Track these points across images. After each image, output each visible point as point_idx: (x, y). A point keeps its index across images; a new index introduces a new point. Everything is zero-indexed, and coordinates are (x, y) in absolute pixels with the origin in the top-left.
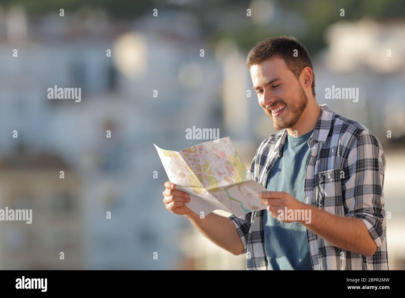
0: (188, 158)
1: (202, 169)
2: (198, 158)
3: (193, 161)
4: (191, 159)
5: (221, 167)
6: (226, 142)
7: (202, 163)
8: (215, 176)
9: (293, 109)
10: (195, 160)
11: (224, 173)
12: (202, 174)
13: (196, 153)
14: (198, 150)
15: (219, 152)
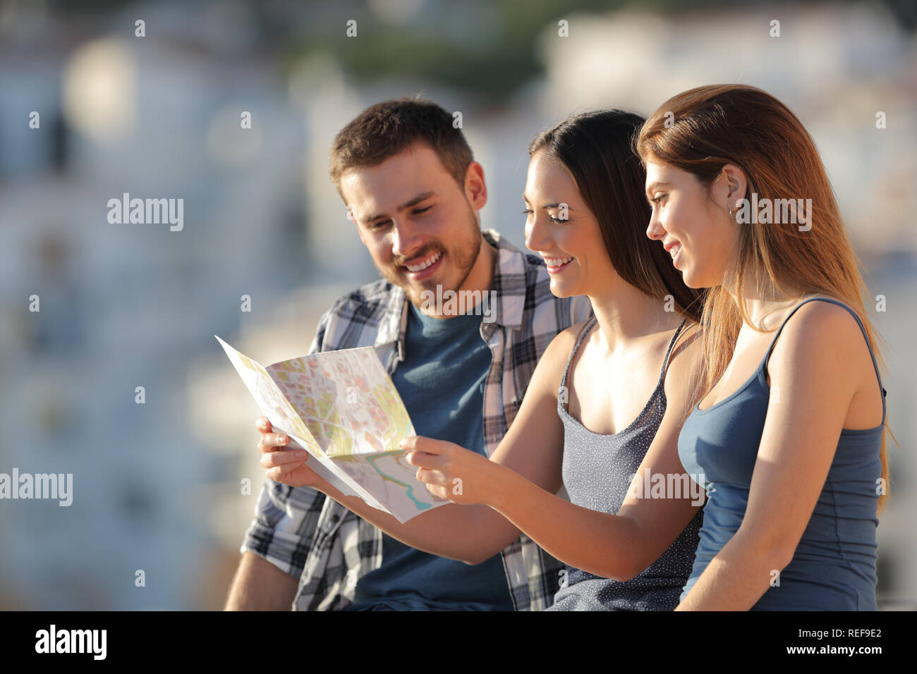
0: (287, 382)
1: (317, 409)
2: (309, 384)
3: (297, 390)
4: (293, 386)
5: (358, 409)
6: (366, 356)
7: (316, 396)
8: (345, 428)
9: (460, 262)
10: (301, 387)
11: (366, 423)
12: (318, 420)
13: (303, 374)
14: (307, 366)
15: (353, 376)
